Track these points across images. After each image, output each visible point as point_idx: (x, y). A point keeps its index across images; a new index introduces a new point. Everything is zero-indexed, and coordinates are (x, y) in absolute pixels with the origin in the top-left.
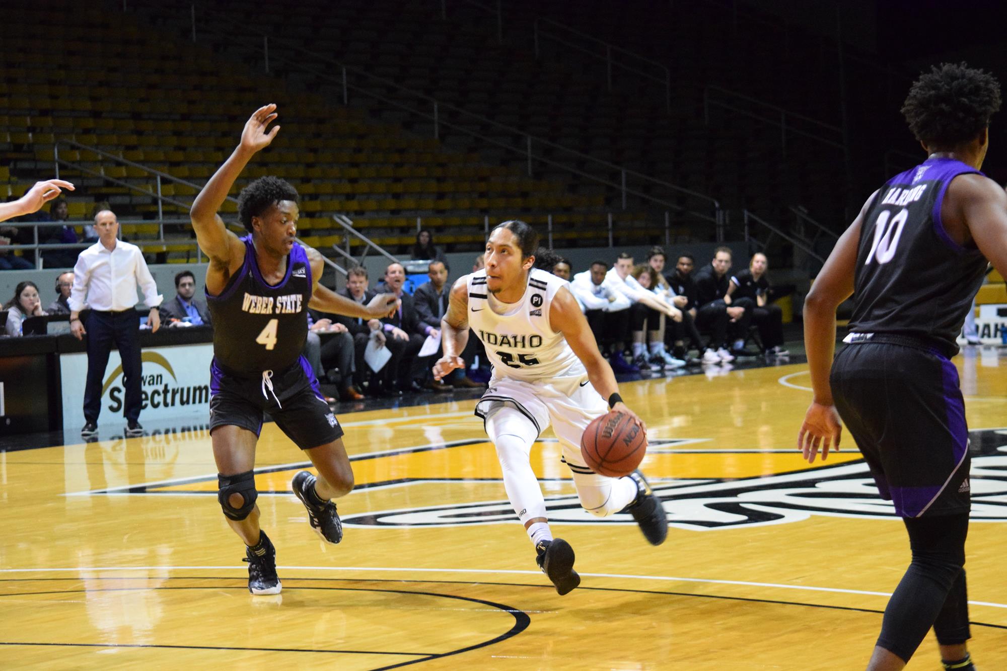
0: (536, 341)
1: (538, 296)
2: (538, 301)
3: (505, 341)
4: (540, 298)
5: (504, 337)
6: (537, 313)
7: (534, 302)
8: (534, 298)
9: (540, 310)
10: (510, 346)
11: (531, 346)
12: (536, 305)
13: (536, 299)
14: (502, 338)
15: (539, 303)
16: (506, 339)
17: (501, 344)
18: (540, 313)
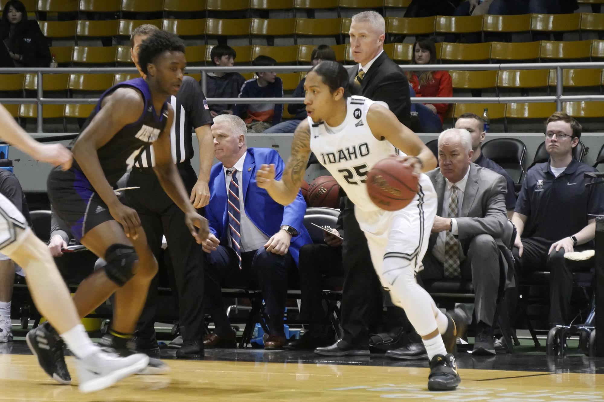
1: (358, 110)
2: (359, 114)
3: (342, 156)
4: (360, 111)
5: (341, 151)
6: (360, 123)
7: (356, 116)
8: (356, 112)
9: (361, 120)
10: (346, 159)
11: (362, 155)
12: (358, 117)
13: (357, 113)
14: (339, 153)
15: (360, 115)
16: (342, 153)
17: (339, 161)
18: (362, 123)
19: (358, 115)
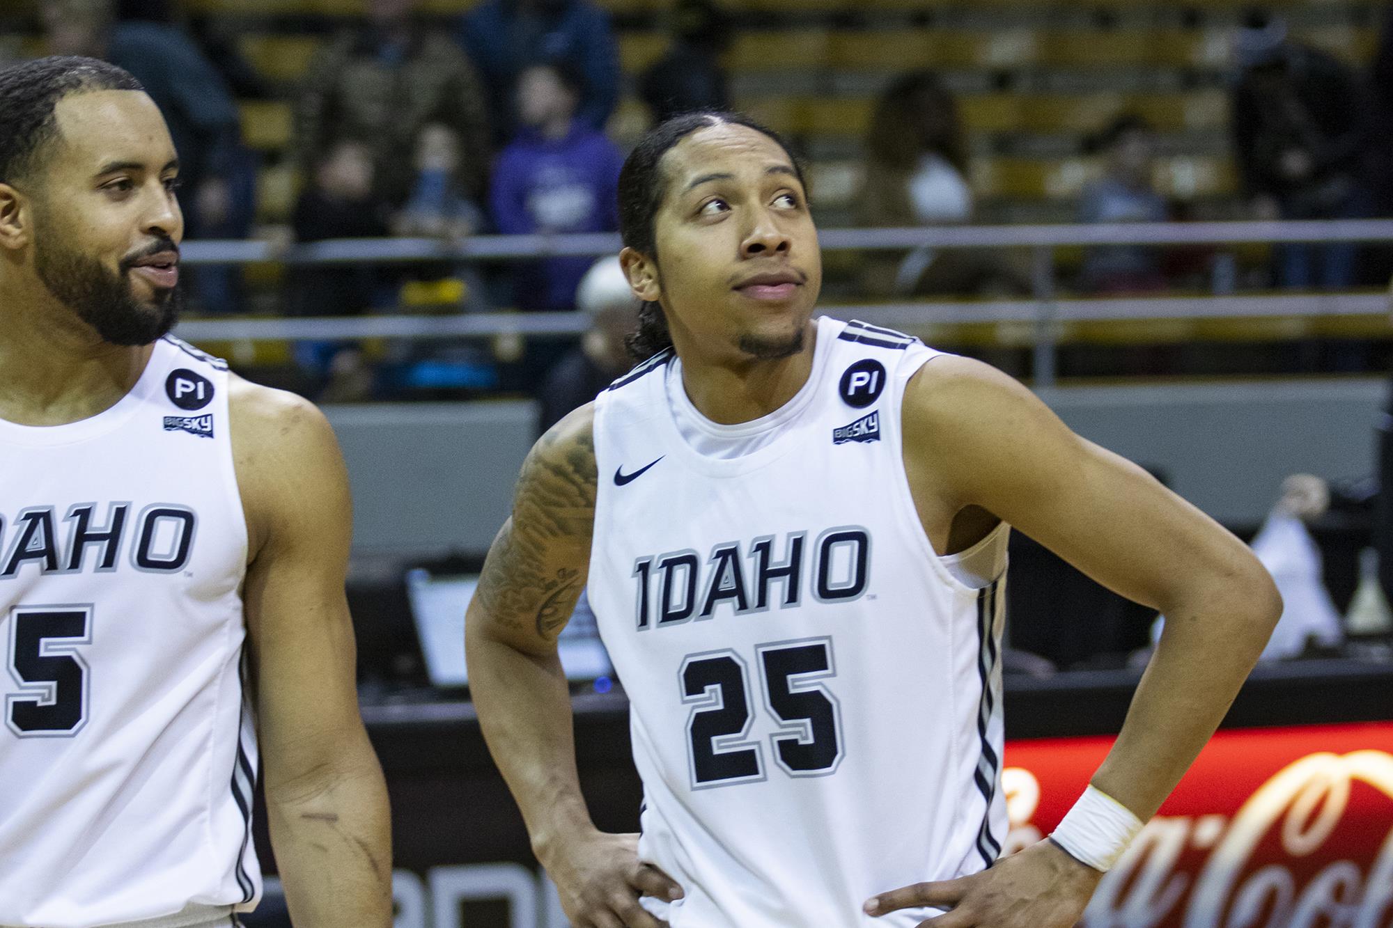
0: (843, 556)
1: (870, 365)
2: (868, 384)
4: (876, 374)
5: (729, 555)
6: (863, 429)
7: (852, 392)
8: (857, 375)
9: (872, 414)
10: (743, 604)
11: (824, 593)
12: (861, 398)
13: (860, 379)
15: (872, 390)
16: (729, 570)
17: (708, 611)
18: (870, 428)
19: (862, 391)
